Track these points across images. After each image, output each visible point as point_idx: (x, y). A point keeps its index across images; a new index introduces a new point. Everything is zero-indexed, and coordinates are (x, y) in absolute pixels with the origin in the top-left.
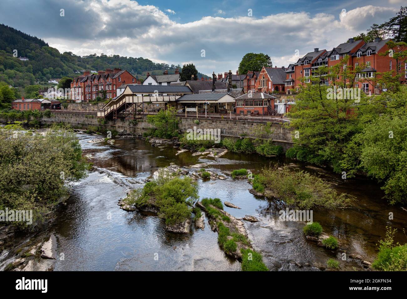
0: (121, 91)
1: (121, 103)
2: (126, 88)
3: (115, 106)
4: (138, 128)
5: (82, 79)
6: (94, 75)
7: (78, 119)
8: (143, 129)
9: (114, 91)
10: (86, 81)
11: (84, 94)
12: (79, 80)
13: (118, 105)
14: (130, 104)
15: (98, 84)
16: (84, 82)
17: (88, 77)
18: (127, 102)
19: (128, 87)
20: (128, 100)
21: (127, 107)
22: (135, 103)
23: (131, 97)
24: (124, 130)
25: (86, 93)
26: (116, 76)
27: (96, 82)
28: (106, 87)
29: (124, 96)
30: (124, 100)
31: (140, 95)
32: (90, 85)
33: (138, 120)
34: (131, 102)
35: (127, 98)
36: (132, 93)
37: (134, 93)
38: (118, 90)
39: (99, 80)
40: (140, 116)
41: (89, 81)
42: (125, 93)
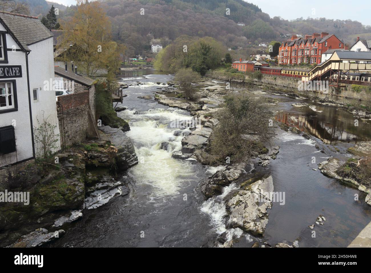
0: (326, 56)
1: (326, 69)
2: (333, 54)
3: (320, 71)
4: (340, 96)
5: (289, 43)
6: (301, 39)
7: (284, 82)
8: (346, 98)
9: (319, 56)
10: (293, 45)
11: (291, 58)
12: (287, 44)
13: (323, 71)
14: (335, 71)
15: (304, 48)
16: (291, 46)
17: (295, 42)
18: (333, 68)
19: (335, 52)
20: (334, 66)
21: (332, 74)
22: (341, 70)
23: (337, 64)
24: (326, 97)
25: (292, 57)
26: (323, 41)
27: (303, 45)
28: (312, 52)
29: (330, 62)
30: (330, 67)
31: (345, 62)
32: (297, 49)
33: (341, 88)
34: (337, 68)
35: (333, 64)
36: (339, 59)
37: (341, 60)
38: (323, 55)
39: (305, 45)
40: (344, 85)
41: (296, 45)
42: (331, 59)
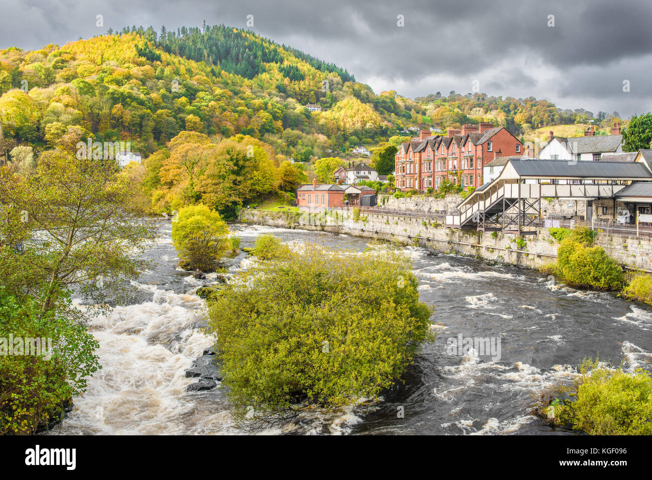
0: (492, 171)
1: (494, 198)
2: (505, 165)
3: (482, 203)
4: (527, 254)
5: (416, 145)
6: (438, 137)
7: (408, 228)
8: (539, 256)
9: (478, 172)
10: (424, 150)
11: (420, 177)
12: (411, 149)
13: (488, 203)
14: (512, 202)
15: (446, 156)
16: (420, 152)
17: (427, 143)
18: (508, 196)
19: (509, 163)
20: (509, 191)
21: (507, 206)
22: (524, 200)
23: (515, 186)
24: (499, 256)
25: (422, 175)
26: (483, 140)
27: (443, 150)
28: (463, 162)
29: (501, 184)
30: (500, 192)
31: (531, 181)
32: (432, 158)
33: (527, 236)
34: (515, 195)
35: (507, 186)
36: (518, 177)
37: (523, 177)
38: (487, 170)
39: (448, 148)
40: (533, 229)
41: (429, 149)
42: (502, 178)
